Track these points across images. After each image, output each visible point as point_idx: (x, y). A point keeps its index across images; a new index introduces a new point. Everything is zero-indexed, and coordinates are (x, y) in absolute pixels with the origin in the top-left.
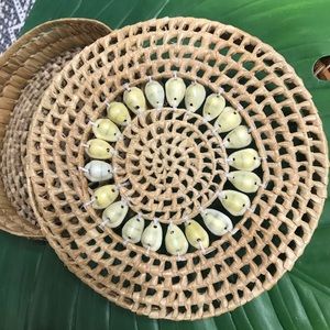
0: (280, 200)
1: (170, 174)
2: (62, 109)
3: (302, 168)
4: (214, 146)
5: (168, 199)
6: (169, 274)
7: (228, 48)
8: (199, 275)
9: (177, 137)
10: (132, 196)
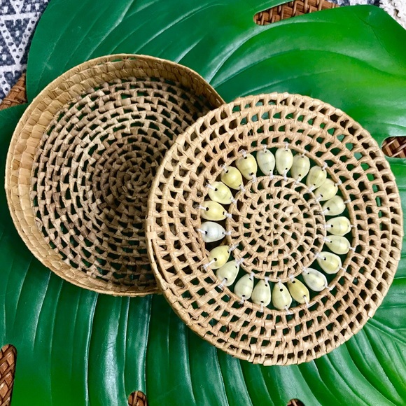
0: (367, 261)
1: (277, 237)
2: (184, 172)
3: (384, 236)
4: (315, 213)
5: (276, 260)
6: (281, 327)
7: (335, 129)
8: (305, 326)
9: (285, 203)
10: (244, 257)
